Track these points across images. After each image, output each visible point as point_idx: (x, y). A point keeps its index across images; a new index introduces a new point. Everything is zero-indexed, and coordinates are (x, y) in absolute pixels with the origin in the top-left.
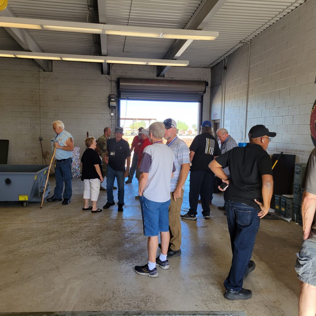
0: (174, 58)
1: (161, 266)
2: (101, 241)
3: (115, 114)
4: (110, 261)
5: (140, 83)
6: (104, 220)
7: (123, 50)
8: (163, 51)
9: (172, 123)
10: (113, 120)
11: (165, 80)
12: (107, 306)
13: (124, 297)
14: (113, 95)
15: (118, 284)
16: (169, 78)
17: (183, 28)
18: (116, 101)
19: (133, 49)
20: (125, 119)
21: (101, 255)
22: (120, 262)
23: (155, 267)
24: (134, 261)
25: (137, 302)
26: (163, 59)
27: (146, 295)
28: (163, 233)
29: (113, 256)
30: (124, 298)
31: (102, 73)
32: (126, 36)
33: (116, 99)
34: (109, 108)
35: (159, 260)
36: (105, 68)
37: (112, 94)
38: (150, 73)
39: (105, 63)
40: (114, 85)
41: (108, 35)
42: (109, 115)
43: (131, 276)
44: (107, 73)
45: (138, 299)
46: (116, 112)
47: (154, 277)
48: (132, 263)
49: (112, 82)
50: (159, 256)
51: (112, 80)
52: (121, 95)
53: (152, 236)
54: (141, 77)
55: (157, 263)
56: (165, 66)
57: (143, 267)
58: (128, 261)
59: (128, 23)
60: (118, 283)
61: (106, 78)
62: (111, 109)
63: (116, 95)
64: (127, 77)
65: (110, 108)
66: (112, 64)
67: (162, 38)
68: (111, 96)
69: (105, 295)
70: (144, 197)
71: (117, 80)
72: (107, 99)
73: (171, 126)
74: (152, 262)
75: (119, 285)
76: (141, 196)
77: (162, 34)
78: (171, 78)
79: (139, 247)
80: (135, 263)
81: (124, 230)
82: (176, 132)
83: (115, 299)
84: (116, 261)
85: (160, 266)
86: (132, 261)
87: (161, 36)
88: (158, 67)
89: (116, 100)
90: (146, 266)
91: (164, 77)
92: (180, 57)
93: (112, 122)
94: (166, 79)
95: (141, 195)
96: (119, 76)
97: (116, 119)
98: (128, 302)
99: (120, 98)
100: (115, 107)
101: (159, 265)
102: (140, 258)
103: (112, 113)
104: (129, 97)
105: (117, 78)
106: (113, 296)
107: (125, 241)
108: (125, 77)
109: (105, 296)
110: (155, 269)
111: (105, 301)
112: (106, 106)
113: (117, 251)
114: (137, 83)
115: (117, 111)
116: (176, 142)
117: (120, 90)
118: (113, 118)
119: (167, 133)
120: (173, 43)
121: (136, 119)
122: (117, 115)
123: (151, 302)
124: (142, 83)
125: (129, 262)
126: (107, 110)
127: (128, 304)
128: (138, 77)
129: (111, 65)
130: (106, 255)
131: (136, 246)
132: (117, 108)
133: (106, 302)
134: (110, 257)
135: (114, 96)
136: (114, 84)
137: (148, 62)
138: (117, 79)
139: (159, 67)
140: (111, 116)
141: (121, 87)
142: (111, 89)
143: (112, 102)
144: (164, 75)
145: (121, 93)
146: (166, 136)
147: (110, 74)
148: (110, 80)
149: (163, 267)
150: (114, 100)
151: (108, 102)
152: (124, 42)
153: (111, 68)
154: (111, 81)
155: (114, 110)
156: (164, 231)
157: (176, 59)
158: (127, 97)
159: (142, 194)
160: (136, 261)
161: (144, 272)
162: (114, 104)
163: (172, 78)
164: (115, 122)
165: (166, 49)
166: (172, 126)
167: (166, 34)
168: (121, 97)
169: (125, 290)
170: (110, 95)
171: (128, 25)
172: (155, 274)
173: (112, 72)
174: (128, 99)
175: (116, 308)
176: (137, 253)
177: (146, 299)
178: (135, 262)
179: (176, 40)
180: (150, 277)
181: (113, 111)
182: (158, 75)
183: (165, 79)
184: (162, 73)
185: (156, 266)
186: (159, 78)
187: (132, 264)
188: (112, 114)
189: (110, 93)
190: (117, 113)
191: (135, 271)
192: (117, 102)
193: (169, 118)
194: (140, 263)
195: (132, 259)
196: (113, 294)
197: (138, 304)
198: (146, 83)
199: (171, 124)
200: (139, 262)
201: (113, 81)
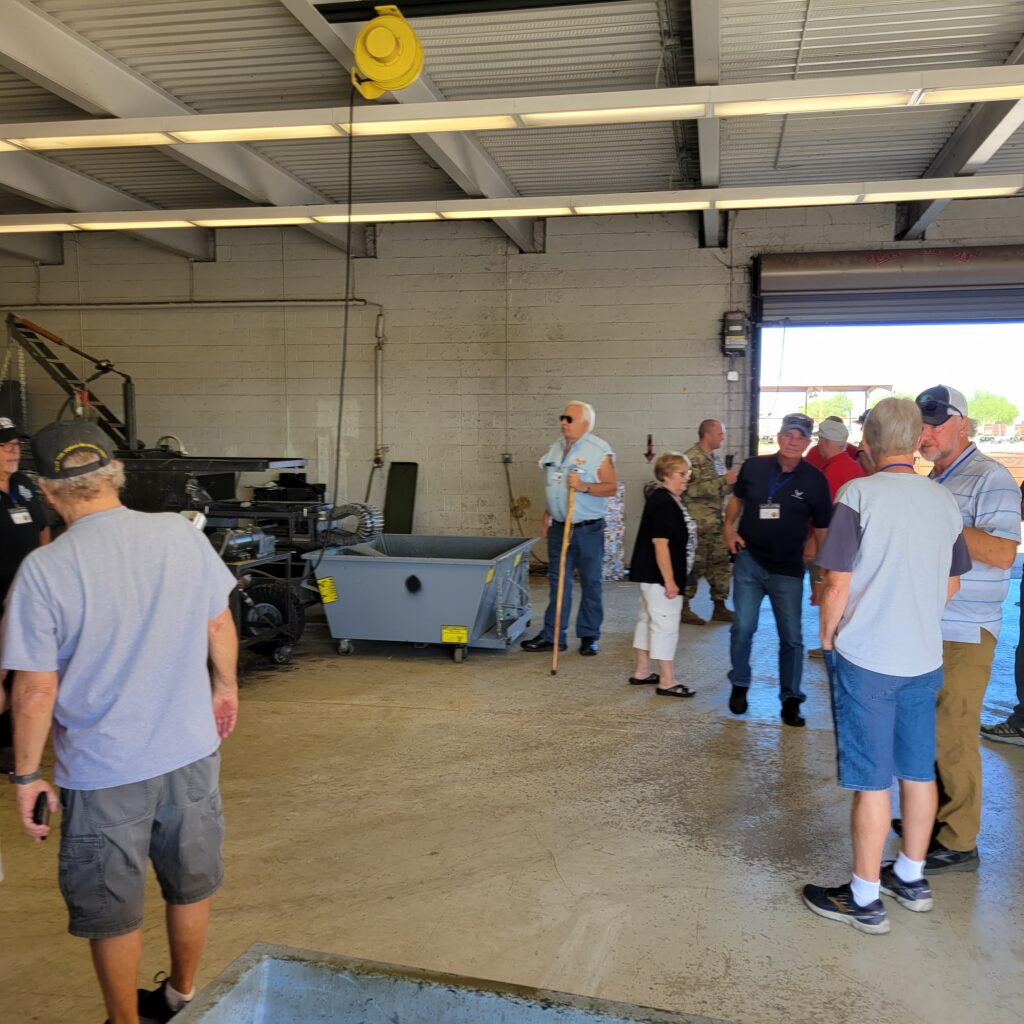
0: (964, 169)
1: (901, 899)
2: (688, 788)
3: (742, 376)
4: (718, 858)
5: (832, 266)
6: (700, 722)
7: (776, 162)
8: (924, 149)
9: (950, 403)
10: (733, 397)
11: (927, 249)
12: (705, 1002)
13: (763, 983)
14: (738, 312)
15: (745, 937)
16: (944, 240)
17: (1004, 62)
18: (748, 333)
19: (809, 156)
20: (778, 389)
21: (687, 833)
22: (751, 865)
23: (877, 898)
24: (800, 869)
26: (921, 177)
27: (844, 990)
28: (910, 783)
29: (728, 842)
30: (764, 987)
31: (702, 244)
32: (785, 116)
33: (748, 324)
34: (721, 355)
35: (895, 876)
36: (712, 227)
37: (734, 310)
38: (870, 230)
39: (712, 209)
40: (742, 281)
41: (724, 119)
42: (720, 378)
43: (787, 916)
44: (717, 243)
45: (812, 996)
46: (744, 370)
47: (874, 931)
48: (794, 873)
49: (734, 269)
50: (894, 862)
51: (734, 264)
52: (765, 312)
53: (867, 789)
54: (836, 248)
55: (884, 883)
56: (928, 203)
57: (833, 892)
58: (779, 865)
59: (794, 69)
60: (743, 934)
61: (715, 257)
62: (728, 359)
63: (748, 311)
64: (786, 249)
65: (725, 355)
66: (736, 210)
67: (917, 104)
68: (731, 317)
69: (700, 965)
70: (838, 655)
71: (751, 262)
72: (718, 326)
74: (866, 878)
75: (746, 940)
76: (828, 651)
77: (919, 90)
78: (950, 240)
79: (820, 823)
80: (805, 876)
81: (765, 761)
83: (734, 984)
84: (738, 859)
85: (895, 898)
86: (793, 867)
87: (914, 100)
88: (900, 204)
89: (747, 328)
90: (845, 891)
91: (923, 238)
92: (987, 163)
93: (730, 400)
94: (934, 245)
95: (828, 646)
96: (758, 250)
97: (745, 392)
98: (778, 1000)
99: (761, 321)
100: (741, 353)
101: (895, 895)
102: (821, 858)
103: (731, 370)
104: (792, 318)
105: (751, 255)
106: (727, 974)
107: (770, 797)
108: (778, 250)
109: (698, 969)
110: (878, 904)
111: (698, 985)
112: (715, 351)
113: (742, 829)
114: (823, 267)
115: (748, 365)
116: (970, 465)
117: (762, 294)
118: (735, 388)
119: (933, 437)
120: (960, 119)
121: (815, 389)
122: (749, 379)
123: (862, 1017)
124: (841, 265)
125: (783, 869)
126: (718, 362)
128: (825, 248)
129: (731, 214)
130: (703, 836)
131: (809, 817)
132: (748, 354)
133: (703, 988)
134: (717, 845)
135: (739, 316)
136: (741, 278)
137: (865, 192)
138: (752, 258)
139: (905, 207)
140: (729, 382)
141: (764, 286)
142: (731, 295)
143: (734, 338)
144: (923, 233)
145: (765, 306)
146: (933, 448)
147: (729, 244)
148: (729, 264)
149: (908, 903)
150: (738, 328)
151: (719, 337)
152: (778, 136)
153: (730, 224)
154: (730, 267)
155: (739, 362)
156: (914, 780)
157: (970, 174)
158: (784, 317)
159: (833, 644)
160: (809, 868)
161: (835, 909)
162: (738, 342)
163: (955, 240)
164: (741, 401)
165: (935, 141)
166: (950, 412)
167: (935, 89)
168: (764, 319)
169: (766, 960)
170: (725, 314)
171: (793, 77)
172: (878, 923)
173: (733, 237)
174: (787, 322)
175: (738, 1012)
176: (811, 842)
177: (843, 1003)
178: (806, 873)
179: (973, 105)
180: (860, 930)
181: (736, 366)
182: (900, 236)
183: (925, 246)
184: (917, 227)
185: (881, 893)
186: (904, 244)
187: (792, 878)
188: (733, 376)
189: (728, 308)
190: (749, 372)
192: (750, 335)
194: (820, 878)
195: (794, 861)
196: (728, 967)
198: (853, 264)
199: (946, 407)
200: (817, 874)
201: (737, 267)
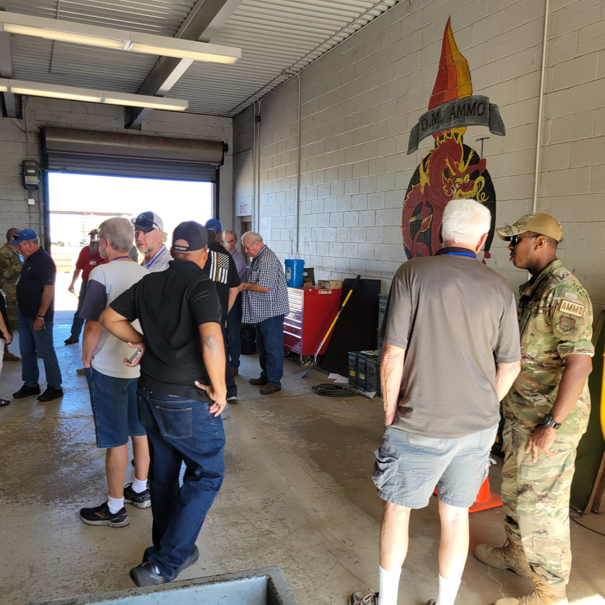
0: (158, 93)
1: (136, 503)
2: (6, 466)
3: (37, 202)
4: (26, 506)
5: (89, 139)
6: (15, 423)
7: (50, 69)
8: (137, 77)
9: (154, 221)
10: (32, 215)
11: (143, 136)
12: (16, 599)
13: (55, 575)
14: (32, 161)
15: (44, 550)
16: (151, 131)
17: (174, 36)
18: (39, 175)
19: (71, 69)
20: (61, 212)
21: (6, 495)
22: (48, 505)
23: (122, 506)
24: (79, 500)
25: (82, 581)
26: (136, 93)
27: (103, 564)
28: (137, 437)
29: (33, 495)
30: (55, 577)
31: (5, 115)
32: (53, 41)
33: (40, 169)
34: (23, 188)
35: (133, 492)
36: (10, 104)
37: (29, 159)
38: (110, 120)
39: (9, 92)
40: (34, 142)
41: (13, 35)
42: (23, 202)
43: (70, 531)
44: (15, 115)
45: (84, 574)
46: (38, 198)
47: (120, 526)
48: (75, 504)
49: (28, 134)
50: (131, 484)
51: (28, 130)
52: (50, 163)
53: (114, 446)
54: (91, 128)
55: (126, 497)
56: (141, 109)
57: (97, 509)
58: (66, 501)
59: (56, 12)
60: (42, 549)
61: (14, 124)
62: (27, 191)
63: (38, 161)
64: (61, 125)
65: (25, 188)
66: (27, 96)
67: (129, 50)
68: (28, 164)
69: (13, 577)
70: (93, 369)
71: (39, 130)
72: (18, 169)
73: (152, 226)
74: (115, 496)
75: (44, 552)
76: (88, 369)
77: (130, 42)
78: (154, 132)
79: (91, 470)
80: (81, 504)
81: (58, 439)
82: (163, 240)
83: (36, 581)
84: (39, 503)
85: (132, 504)
86: (75, 501)
87: (127, 46)
88: (127, 108)
89: (39, 172)
90: (105, 507)
91: (140, 129)
92: (169, 91)
93: (30, 217)
94: (146, 133)
95: (88, 366)
96: (43, 123)
97: (40, 212)
98: (64, 583)
99: (48, 168)
100: (36, 187)
101: (132, 502)
102: (91, 491)
103: (31, 198)
104: (67, 168)
105: (38, 126)
106: (31, 576)
107: (61, 462)
108: (56, 125)
109: (12, 579)
110: (123, 510)
111: (12, 589)
112: (17, 185)
113: (43, 484)
114: (84, 139)
115: (41, 196)
116: (163, 257)
117: (47, 151)
118: (33, 210)
119: (144, 240)
120: (155, 64)
122: (42, 204)
123: (114, 576)
124: (94, 139)
125: (68, 503)
126: (19, 194)
127: (64, 588)
128: (85, 127)
129: (23, 98)
130: (16, 494)
131: (85, 468)
132: (41, 188)
133: (15, 590)
134: (26, 498)
135: (34, 164)
136: (32, 139)
137: (104, 96)
138: (39, 128)
139: (129, 110)
140: (29, 205)
141: (48, 146)
142: (27, 149)
143: (31, 177)
144: (140, 125)
145: (50, 159)
146: (144, 246)
147: (23, 117)
148: (24, 129)
149: (139, 505)
150: (33, 171)
151: (20, 176)
152: (50, 53)
153: (23, 104)
154: (25, 132)
155: (35, 193)
156: (138, 435)
157: (161, 96)
158: (62, 167)
159: (91, 364)
160: (84, 499)
161: (99, 519)
162: (34, 180)
163: (157, 132)
164: (37, 217)
165: (142, 74)
166: (154, 226)
167: (138, 43)
168: (50, 167)
169: (57, 561)
170: (24, 162)
171: (56, 17)
172: (123, 521)
173: (26, 112)
174: (65, 170)
175: (38, 598)
176: (85, 483)
177: (102, 572)
178: (82, 502)
179: (160, 57)
180: (114, 527)
181: (33, 195)
182: (128, 126)
183: (142, 134)
184: (136, 122)
185: (125, 503)
186: (131, 131)
187: (74, 507)
188: (31, 202)
189: (25, 158)
190: (41, 200)
191: (81, 520)
192: (41, 177)
193: (148, 210)
194: (91, 502)
195: (76, 497)
196: (32, 572)
197: (84, 584)
198: (102, 139)
199: (152, 223)
200: (89, 501)
201: (30, 132)
